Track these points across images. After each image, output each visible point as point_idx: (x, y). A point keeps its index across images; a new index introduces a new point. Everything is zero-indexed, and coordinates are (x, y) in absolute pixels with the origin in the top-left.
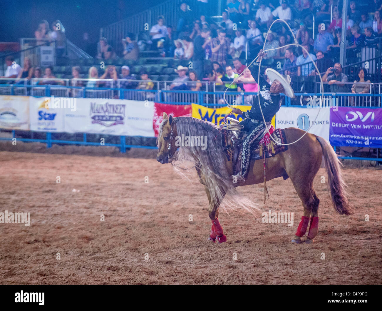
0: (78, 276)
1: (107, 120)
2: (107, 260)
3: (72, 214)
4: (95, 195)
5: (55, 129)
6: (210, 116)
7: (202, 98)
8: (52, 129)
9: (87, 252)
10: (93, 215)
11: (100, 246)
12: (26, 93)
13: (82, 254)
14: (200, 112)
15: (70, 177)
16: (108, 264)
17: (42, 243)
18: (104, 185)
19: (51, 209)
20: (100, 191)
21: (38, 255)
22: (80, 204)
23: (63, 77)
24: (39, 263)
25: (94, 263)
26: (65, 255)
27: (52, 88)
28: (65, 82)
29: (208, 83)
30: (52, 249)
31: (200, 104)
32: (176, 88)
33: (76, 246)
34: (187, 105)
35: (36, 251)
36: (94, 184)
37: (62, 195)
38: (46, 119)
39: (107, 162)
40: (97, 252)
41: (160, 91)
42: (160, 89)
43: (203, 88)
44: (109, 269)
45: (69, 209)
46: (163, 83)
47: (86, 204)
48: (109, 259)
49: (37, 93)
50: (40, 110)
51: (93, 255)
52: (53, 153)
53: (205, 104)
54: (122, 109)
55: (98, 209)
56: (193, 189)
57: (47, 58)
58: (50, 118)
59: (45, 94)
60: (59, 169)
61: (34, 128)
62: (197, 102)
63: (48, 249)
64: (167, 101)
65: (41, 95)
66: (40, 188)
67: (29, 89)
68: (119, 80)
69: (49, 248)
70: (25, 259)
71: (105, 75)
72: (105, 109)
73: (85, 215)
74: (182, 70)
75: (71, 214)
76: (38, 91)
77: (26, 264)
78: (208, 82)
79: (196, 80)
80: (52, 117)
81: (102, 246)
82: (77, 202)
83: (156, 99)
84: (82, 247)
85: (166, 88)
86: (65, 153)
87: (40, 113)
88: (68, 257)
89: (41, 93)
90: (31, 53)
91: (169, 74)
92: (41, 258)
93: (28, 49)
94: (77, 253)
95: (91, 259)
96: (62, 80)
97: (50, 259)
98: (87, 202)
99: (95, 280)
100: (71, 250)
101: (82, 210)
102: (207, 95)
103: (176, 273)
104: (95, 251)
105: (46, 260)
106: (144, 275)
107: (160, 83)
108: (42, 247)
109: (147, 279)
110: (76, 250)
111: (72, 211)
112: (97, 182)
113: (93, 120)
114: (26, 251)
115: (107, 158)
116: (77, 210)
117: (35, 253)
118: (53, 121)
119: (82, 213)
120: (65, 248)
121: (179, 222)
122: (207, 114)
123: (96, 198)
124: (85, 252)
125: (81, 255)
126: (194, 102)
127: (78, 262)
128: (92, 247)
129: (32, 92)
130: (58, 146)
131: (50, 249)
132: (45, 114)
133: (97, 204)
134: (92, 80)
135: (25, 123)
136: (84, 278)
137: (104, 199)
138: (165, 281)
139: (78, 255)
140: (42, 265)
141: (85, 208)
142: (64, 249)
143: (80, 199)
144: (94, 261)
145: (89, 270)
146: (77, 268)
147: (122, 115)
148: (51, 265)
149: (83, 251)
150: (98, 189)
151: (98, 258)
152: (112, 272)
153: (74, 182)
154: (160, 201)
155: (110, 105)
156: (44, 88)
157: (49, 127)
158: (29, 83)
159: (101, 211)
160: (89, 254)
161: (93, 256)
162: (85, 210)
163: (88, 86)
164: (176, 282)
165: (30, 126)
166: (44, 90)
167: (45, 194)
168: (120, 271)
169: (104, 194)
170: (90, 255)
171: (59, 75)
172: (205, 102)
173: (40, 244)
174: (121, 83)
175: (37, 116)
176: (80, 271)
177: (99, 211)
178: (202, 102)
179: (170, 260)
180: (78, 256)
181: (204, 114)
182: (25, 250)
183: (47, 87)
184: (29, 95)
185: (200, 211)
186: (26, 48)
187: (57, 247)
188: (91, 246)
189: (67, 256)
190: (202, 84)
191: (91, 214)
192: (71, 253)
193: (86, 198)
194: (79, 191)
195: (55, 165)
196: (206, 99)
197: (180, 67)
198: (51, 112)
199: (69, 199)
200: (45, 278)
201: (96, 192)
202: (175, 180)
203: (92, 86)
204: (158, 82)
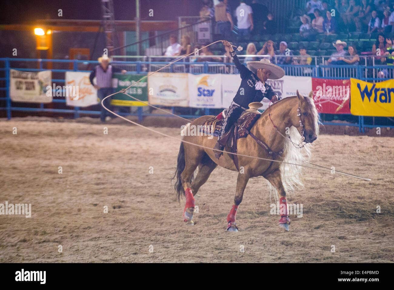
0: (252, 250)
2: (279, 234)
5: (213, 105)
6: (369, 91)
7: (360, 73)
8: (210, 105)
9: (258, 227)
10: (260, 189)
12: (185, 70)
14: (359, 86)
16: (280, 238)
19: (217, 183)
23: (220, 54)
24: (211, 237)
25: (266, 237)
27: (210, 65)
28: (223, 58)
29: (367, 58)
31: (359, 79)
32: (334, 63)
34: (346, 79)
38: (204, 95)
40: (268, 227)
41: (317, 66)
42: (318, 64)
43: (361, 62)
44: (282, 243)
46: (322, 58)
48: (280, 234)
49: (195, 70)
50: (200, 86)
51: (264, 229)
53: (363, 78)
54: (280, 84)
56: (356, 164)
57: (204, 35)
58: (208, 95)
59: (203, 71)
61: (194, 104)
62: (355, 76)
64: (325, 76)
65: (199, 72)
67: (187, 66)
68: (276, 56)
70: (198, 234)
71: (262, 51)
74: (340, 45)
76: (196, 68)
77: (199, 238)
78: (366, 56)
79: (354, 55)
80: (211, 93)
81: (272, 220)
83: (313, 75)
85: (324, 63)
87: (199, 89)
89: (199, 69)
90: (188, 31)
91: (326, 49)
92: (213, 232)
93: (185, 27)
95: (263, 234)
96: (219, 57)
97: (222, 233)
99: (269, 255)
102: (366, 70)
103: (351, 248)
104: (266, 226)
105: (218, 234)
106: (318, 250)
107: (317, 58)
109: (322, 255)
118: (211, 97)
121: (346, 197)
122: (366, 88)
126: (352, 77)
127: (250, 236)
129: (191, 69)
132: (204, 90)
134: (249, 56)
135: (185, 100)
136: (258, 253)
138: (340, 256)
140: (215, 239)
144: (266, 236)
145: (262, 245)
146: (250, 242)
147: (280, 91)
148: (224, 240)
151: (270, 233)
152: (286, 247)
154: (324, 176)
156: (202, 65)
157: (208, 103)
158: (188, 60)
161: (264, 231)
163: (245, 62)
164: (351, 258)
165: (189, 102)
166: (202, 67)
168: (294, 246)
171: (217, 52)
172: (365, 77)
174: (278, 59)
175: (197, 93)
176: (253, 245)
178: (360, 77)
179: (343, 235)
181: (363, 88)
183: (205, 64)
184: (188, 71)
185: (367, 186)
186: (183, 26)
190: (360, 58)
191: (257, 189)
196: (365, 73)
197: (339, 42)
198: (210, 89)
200: (220, 252)
202: (337, 155)
204: (316, 57)
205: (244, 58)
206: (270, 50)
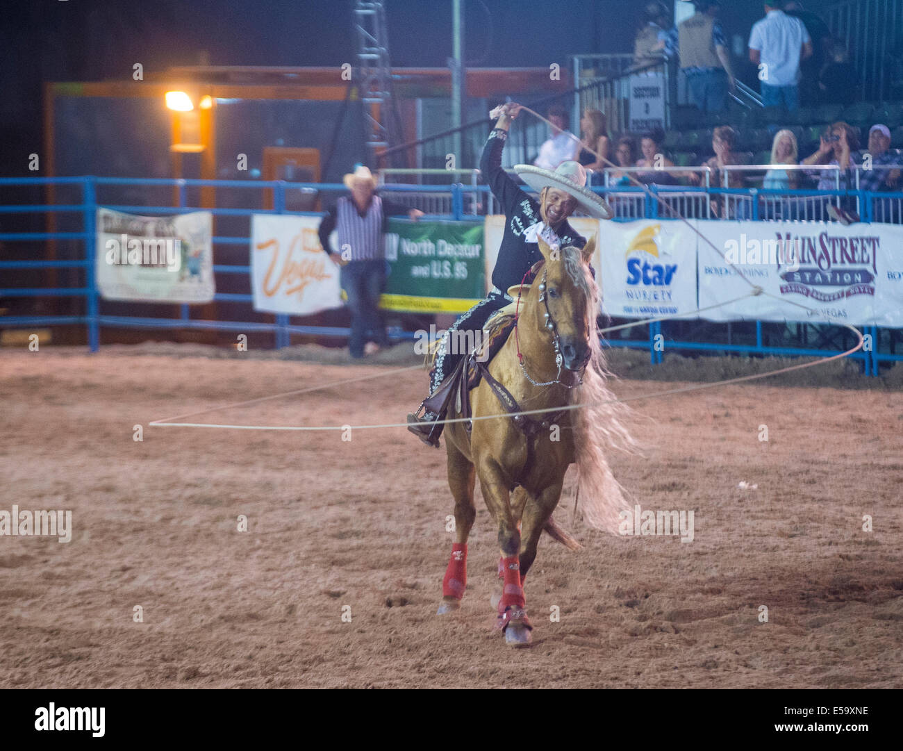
1: (825, 282)
3: (747, 554)
4: (804, 499)
5: (674, 311)
8: (664, 311)
9: (804, 662)
10: (809, 555)
11: (839, 644)
13: (790, 667)
15: (726, 446)
17: (672, 634)
18: (826, 468)
20: (817, 487)
21: (664, 668)
22: (766, 525)
23: (693, 163)
26: (741, 669)
27: (662, 195)
30: (701, 651)
33: (771, 645)
35: (657, 656)
36: (795, 467)
37: (708, 498)
39: (827, 403)
40: (835, 663)
45: (734, 537)
47: (780, 524)
49: (618, 208)
51: (821, 670)
52: (668, 378)
54: (869, 250)
55: (819, 537)
57: (647, 109)
59: (643, 211)
60: (689, 425)
61: (616, 308)
63: (688, 652)
66: (645, 478)
69: (693, 649)
71: (819, 154)
72: (819, 250)
73: (785, 555)
75: (742, 552)
76: (622, 203)
80: (665, 275)
81: (847, 645)
82: (754, 518)
84: (789, 648)
86: (702, 379)
87: (631, 264)
88: (750, 675)
89: (631, 207)
90: (599, 97)
92: (673, 679)
93: (590, 86)
94: (774, 663)
96: (688, 171)
97: (701, 680)
98: (784, 518)
100: (758, 655)
101: (772, 541)
104: (827, 660)
108: (672, 645)
110: (770, 655)
111: (745, 545)
112: (802, 461)
113: (784, 283)
114: (630, 656)
115: (824, 392)
116: (759, 539)
117: (654, 663)
119: (774, 549)
120: (738, 650)
123: (806, 506)
124: (797, 662)
125: (786, 671)
128: (817, 648)
130: (680, 358)
131: (695, 653)
133: (815, 524)
134: (778, 169)
137: (831, 511)
139: (778, 670)
141: (782, 534)
142: (737, 653)
143: (763, 511)
147: (868, 268)
149: (794, 660)
150: (812, 482)
153: (740, 461)
155: (833, 240)
156: (641, 195)
157: (656, 305)
158: (598, 179)
159: (830, 544)
160: (810, 668)
161: (822, 675)
162: (782, 542)
163: (767, 185)
166: (639, 200)
167: (661, 494)
169: (830, 494)
170: (814, 672)
171: (683, 157)
173: (666, 636)
174: (863, 176)
177: (824, 544)
180: (779, 674)
182: (625, 654)
183: (647, 191)
186: (586, 83)
187: (716, 647)
188: (812, 646)
189: (747, 673)
191: (801, 554)
192: (758, 663)
193: (778, 506)
194: (755, 487)
195: (677, 412)
199: (731, 508)
201: (806, 490)
203: (778, 186)
205: (764, 172)
206: (840, 151)
